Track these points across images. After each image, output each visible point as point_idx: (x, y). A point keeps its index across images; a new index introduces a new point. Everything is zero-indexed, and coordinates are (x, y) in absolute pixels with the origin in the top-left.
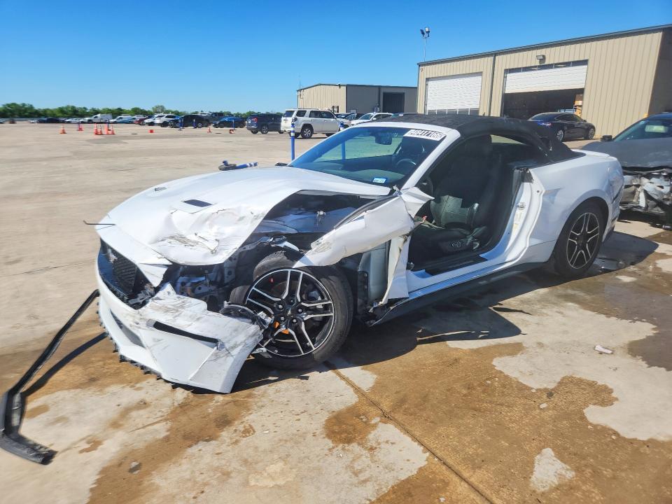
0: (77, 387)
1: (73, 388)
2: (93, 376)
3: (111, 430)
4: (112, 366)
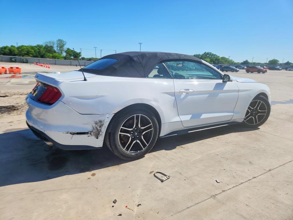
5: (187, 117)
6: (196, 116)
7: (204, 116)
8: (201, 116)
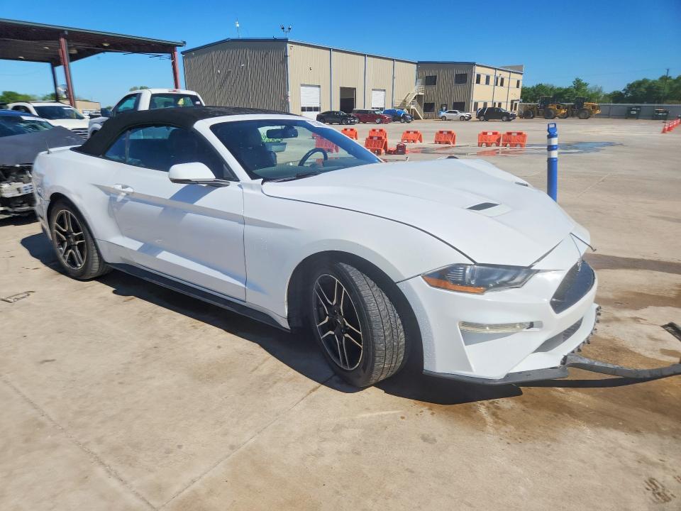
0: (632, 352)
1: (635, 353)
2: (614, 353)
3: (622, 319)
4: (591, 351)
5: (135, 245)
6: (149, 249)
7: (165, 256)
8: (159, 253)
